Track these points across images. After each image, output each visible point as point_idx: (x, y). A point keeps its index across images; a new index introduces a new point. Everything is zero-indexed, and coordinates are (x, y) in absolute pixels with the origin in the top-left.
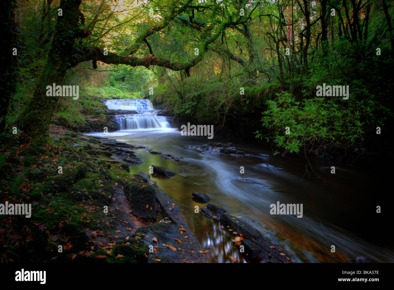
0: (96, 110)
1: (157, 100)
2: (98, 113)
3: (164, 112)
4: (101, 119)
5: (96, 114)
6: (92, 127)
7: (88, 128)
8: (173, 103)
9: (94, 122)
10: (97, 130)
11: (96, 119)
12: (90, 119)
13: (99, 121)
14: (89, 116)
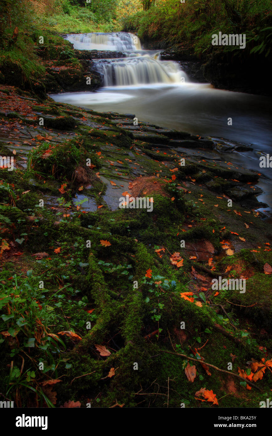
0: (61, 51)
1: (149, 33)
2: (65, 55)
3: (173, 53)
4: (73, 66)
5: (61, 59)
6: (59, 82)
7: (54, 85)
8: (189, 35)
9: (63, 72)
10: (68, 88)
11: (63, 68)
12: (53, 67)
13: (70, 71)
14: (51, 63)
